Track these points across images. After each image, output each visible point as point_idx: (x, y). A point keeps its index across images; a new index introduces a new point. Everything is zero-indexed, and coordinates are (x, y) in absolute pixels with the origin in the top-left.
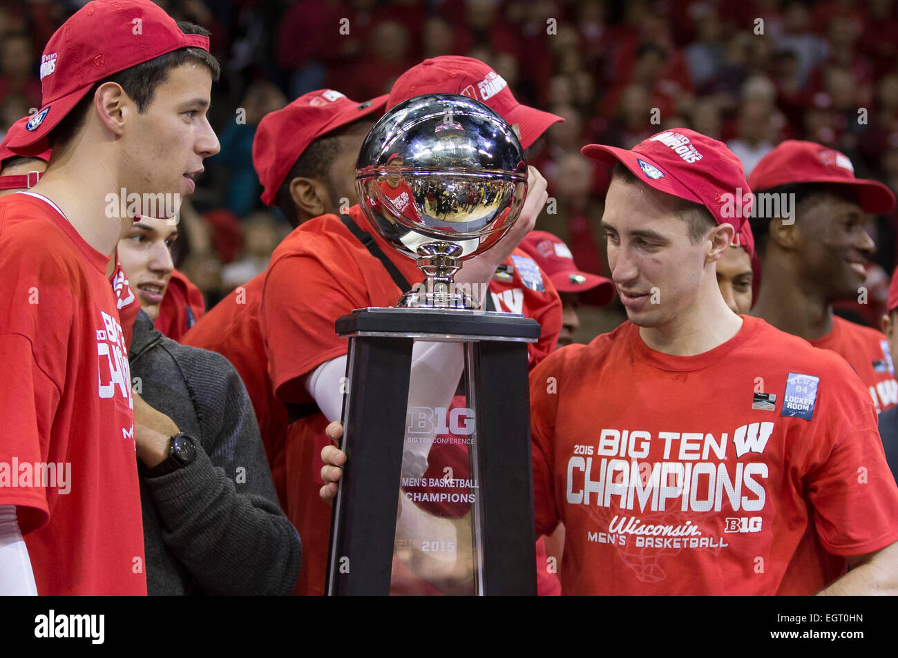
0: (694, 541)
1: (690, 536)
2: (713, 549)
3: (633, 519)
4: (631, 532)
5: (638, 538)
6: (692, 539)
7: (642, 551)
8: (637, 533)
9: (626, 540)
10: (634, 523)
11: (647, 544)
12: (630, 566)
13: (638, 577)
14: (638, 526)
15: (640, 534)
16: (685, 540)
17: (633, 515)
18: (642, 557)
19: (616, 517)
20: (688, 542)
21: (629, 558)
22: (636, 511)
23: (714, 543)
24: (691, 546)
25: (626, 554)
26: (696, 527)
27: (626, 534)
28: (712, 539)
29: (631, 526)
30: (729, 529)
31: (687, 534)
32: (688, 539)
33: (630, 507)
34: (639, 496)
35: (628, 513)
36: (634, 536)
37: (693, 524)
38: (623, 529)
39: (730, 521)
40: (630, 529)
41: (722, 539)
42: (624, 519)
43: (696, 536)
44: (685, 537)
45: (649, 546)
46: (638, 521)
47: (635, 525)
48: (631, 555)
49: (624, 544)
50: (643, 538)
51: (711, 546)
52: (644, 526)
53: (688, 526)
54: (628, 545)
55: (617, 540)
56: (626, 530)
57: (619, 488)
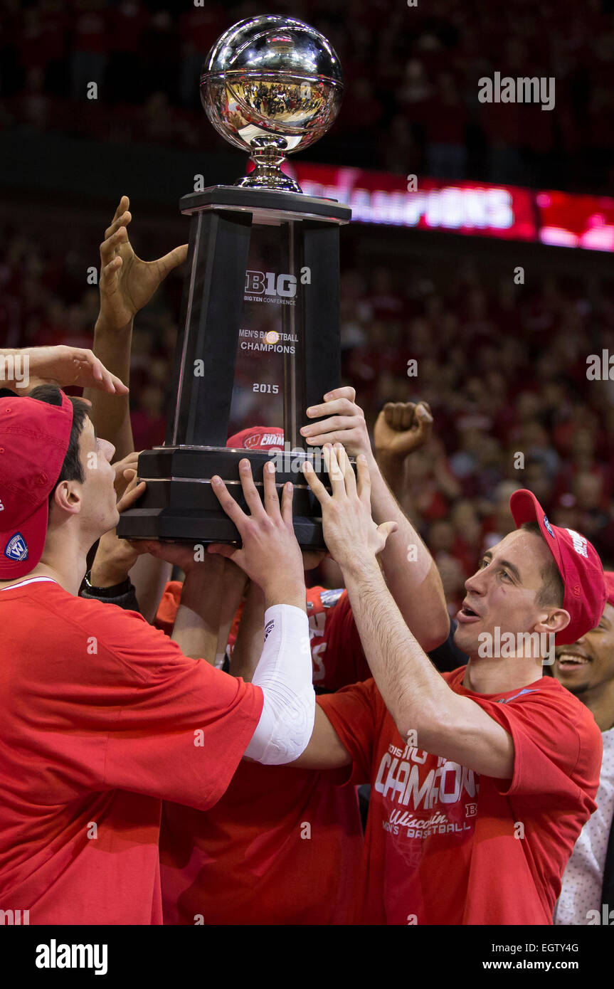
0: (442, 828)
1: (439, 824)
2: (458, 832)
3: (406, 813)
4: (404, 824)
5: (409, 830)
6: (440, 826)
7: (412, 841)
8: (409, 826)
9: (399, 830)
10: (407, 816)
11: (417, 835)
12: (401, 852)
13: (407, 862)
14: (411, 820)
15: (411, 826)
16: (435, 827)
17: (407, 810)
18: (411, 845)
19: (395, 810)
20: (437, 829)
21: (400, 846)
22: (410, 808)
23: (459, 828)
24: (440, 832)
25: (398, 842)
26: (444, 816)
27: (399, 825)
28: (456, 825)
29: (405, 819)
30: (470, 814)
31: (436, 822)
32: (437, 826)
33: (406, 803)
34: (414, 795)
35: (404, 809)
36: (406, 828)
37: (442, 814)
38: (397, 821)
39: (469, 807)
40: (403, 821)
41: (465, 823)
42: (399, 812)
43: (444, 823)
44: (435, 824)
45: (418, 837)
46: (411, 816)
47: (407, 819)
48: (402, 843)
49: (397, 834)
50: (413, 831)
51: (457, 830)
52: (415, 820)
53: (438, 816)
54: (400, 835)
55: (393, 830)
56: (400, 821)
57: (400, 787)
